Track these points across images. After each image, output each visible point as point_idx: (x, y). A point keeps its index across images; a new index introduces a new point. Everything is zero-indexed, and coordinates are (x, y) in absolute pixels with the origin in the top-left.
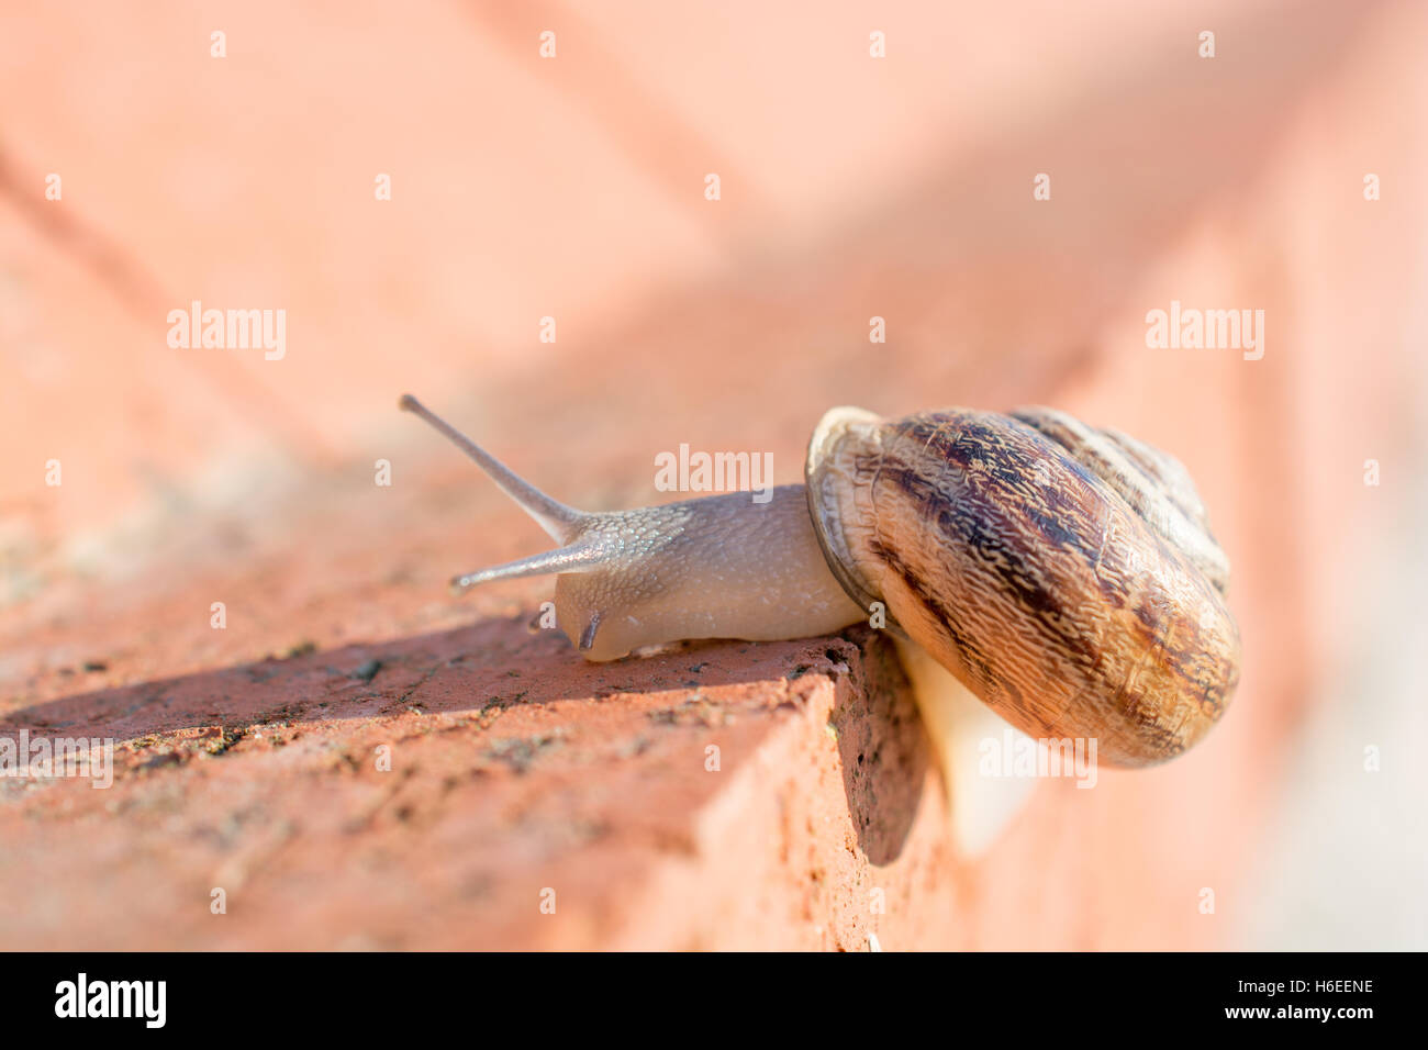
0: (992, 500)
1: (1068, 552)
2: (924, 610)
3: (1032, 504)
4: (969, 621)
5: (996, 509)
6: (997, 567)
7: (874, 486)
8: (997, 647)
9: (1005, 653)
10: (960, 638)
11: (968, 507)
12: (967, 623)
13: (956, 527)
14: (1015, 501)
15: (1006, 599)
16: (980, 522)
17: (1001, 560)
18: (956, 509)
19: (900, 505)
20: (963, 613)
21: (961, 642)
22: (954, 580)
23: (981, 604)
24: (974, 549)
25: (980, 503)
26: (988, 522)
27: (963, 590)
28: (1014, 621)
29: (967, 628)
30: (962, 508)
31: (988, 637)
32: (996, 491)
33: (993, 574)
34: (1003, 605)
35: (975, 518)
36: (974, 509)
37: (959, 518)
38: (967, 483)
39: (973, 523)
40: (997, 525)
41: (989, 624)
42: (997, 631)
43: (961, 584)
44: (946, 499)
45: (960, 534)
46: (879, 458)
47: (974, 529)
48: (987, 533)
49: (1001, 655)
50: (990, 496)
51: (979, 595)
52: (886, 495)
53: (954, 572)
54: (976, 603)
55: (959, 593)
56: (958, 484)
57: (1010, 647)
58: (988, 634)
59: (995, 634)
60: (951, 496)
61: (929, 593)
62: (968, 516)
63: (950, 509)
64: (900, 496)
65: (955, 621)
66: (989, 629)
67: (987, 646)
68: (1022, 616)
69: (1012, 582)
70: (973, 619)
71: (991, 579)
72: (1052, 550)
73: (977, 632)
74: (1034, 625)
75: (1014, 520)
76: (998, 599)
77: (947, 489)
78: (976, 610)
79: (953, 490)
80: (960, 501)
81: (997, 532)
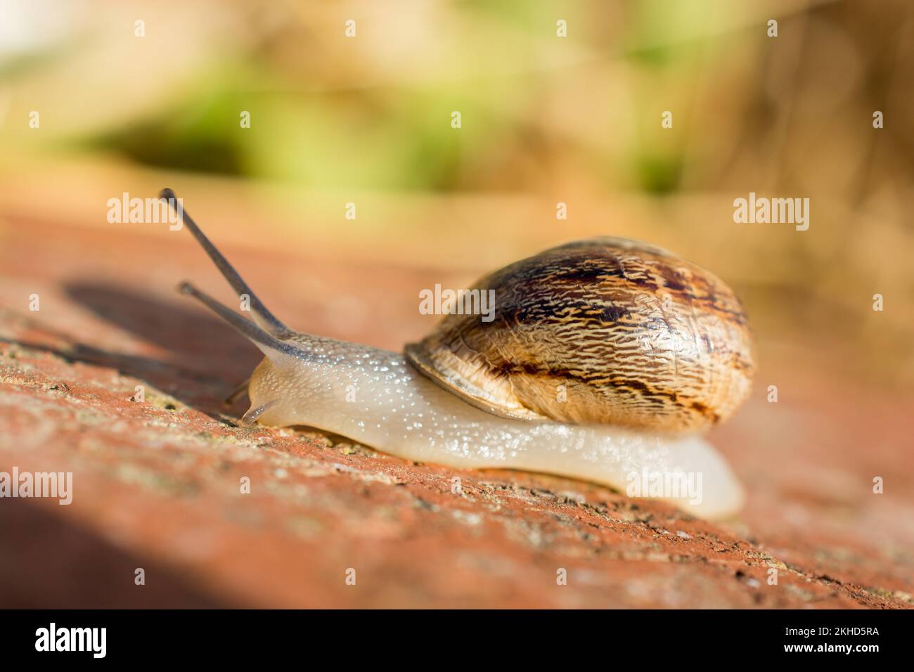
0: (538, 287)
1: (604, 280)
2: (552, 380)
3: (562, 273)
4: (583, 361)
5: (545, 289)
6: (573, 316)
7: (465, 342)
8: (609, 362)
9: (617, 362)
10: (585, 377)
11: (529, 301)
12: (582, 364)
13: (532, 315)
14: (551, 279)
15: (593, 329)
16: (544, 302)
17: (572, 311)
18: (523, 308)
19: (490, 335)
20: (576, 360)
21: (588, 379)
22: (556, 344)
23: (582, 344)
24: (552, 317)
25: (532, 295)
26: (546, 298)
27: (566, 345)
28: (607, 337)
29: (585, 367)
30: (526, 304)
31: (601, 361)
32: (536, 283)
33: (574, 322)
34: (594, 333)
35: (537, 303)
36: (533, 299)
37: (530, 309)
38: (517, 293)
39: (540, 305)
40: (554, 295)
41: (595, 352)
42: (602, 352)
43: (561, 342)
44: (513, 308)
45: (538, 317)
46: (455, 329)
47: (542, 308)
48: (552, 304)
49: (616, 366)
50: (535, 287)
51: (576, 339)
52: (477, 339)
53: (553, 340)
54: (578, 346)
55: (564, 349)
56: (512, 297)
57: (617, 356)
58: (598, 359)
59: (603, 355)
60: (514, 304)
61: (546, 366)
62: (533, 305)
63: (521, 310)
64: (486, 331)
65: (574, 369)
66: (596, 355)
67: (604, 368)
68: (610, 331)
69: (589, 316)
70: (585, 358)
71: (575, 325)
72: (594, 285)
73: (592, 363)
74: (620, 330)
75: (559, 287)
76: (588, 333)
77: (508, 304)
78: (581, 350)
79: (512, 302)
80: (522, 303)
81: (557, 299)
